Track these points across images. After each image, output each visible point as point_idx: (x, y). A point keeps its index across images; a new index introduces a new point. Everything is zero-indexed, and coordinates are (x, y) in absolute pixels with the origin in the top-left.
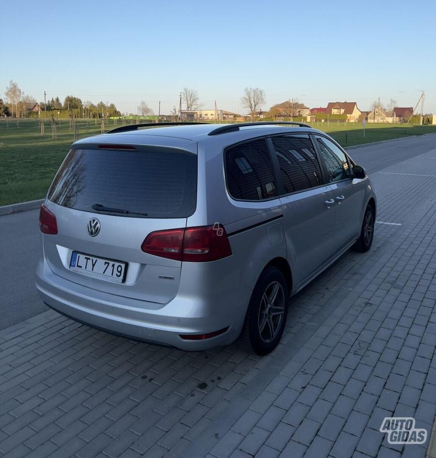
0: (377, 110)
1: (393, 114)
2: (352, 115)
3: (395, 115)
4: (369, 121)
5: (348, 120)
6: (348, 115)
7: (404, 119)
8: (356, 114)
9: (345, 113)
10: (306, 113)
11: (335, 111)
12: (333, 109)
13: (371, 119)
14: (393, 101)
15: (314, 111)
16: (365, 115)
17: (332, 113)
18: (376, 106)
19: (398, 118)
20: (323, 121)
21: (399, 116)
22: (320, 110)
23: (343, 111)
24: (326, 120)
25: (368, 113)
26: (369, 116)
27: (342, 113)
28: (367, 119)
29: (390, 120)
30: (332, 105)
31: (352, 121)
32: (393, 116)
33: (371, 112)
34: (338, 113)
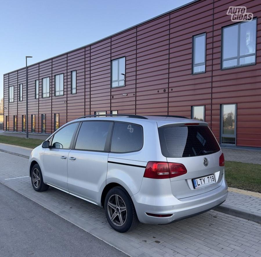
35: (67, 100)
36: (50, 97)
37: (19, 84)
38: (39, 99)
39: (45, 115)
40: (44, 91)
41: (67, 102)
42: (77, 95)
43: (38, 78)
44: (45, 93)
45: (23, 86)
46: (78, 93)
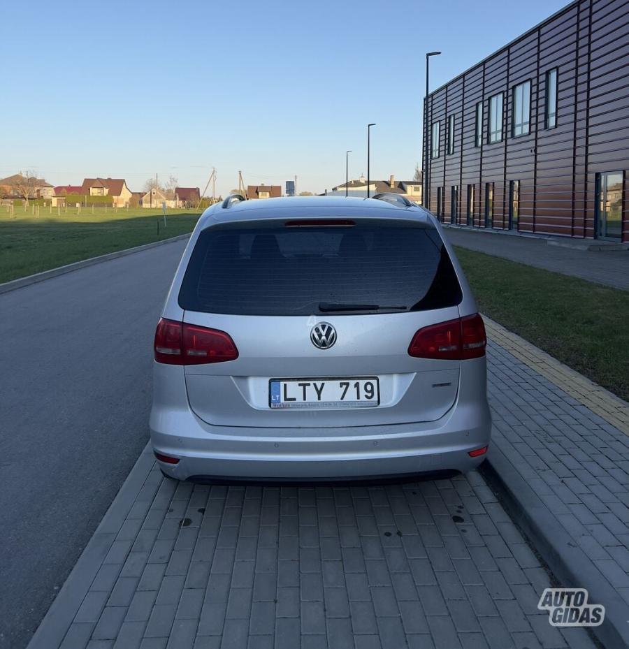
0: (154, 190)
1: (176, 196)
2: (120, 197)
3: (178, 198)
4: (145, 205)
5: (116, 204)
6: (115, 197)
7: (189, 203)
8: (125, 196)
9: (111, 193)
10: (49, 193)
11: (94, 192)
12: (91, 188)
13: (146, 202)
14: (173, 180)
15: (62, 191)
16: (138, 198)
17: (91, 194)
18: (153, 185)
19: (181, 202)
20: (78, 205)
21: (182, 199)
22: (70, 189)
23: (106, 191)
24: (83, 204)
25: (141, 195)
26: (143, 198)
27: (105, 195)
28: (141, 203)
29: (172, 204)
30: (89, 183)
31: (121, 206)
32: (175, 199)
33: (146, 193)
34: (100, 195)
35: (536, 146)
36: (502, 141)
37: (448, 115)
38: (482, 147)
39: (492, 184)
40: (493, 129)
41: (536, 151)
42: (559, 130)
43: (481, 99)
44: (494, 133)
45: (454, 120)
46: (559, 125)
